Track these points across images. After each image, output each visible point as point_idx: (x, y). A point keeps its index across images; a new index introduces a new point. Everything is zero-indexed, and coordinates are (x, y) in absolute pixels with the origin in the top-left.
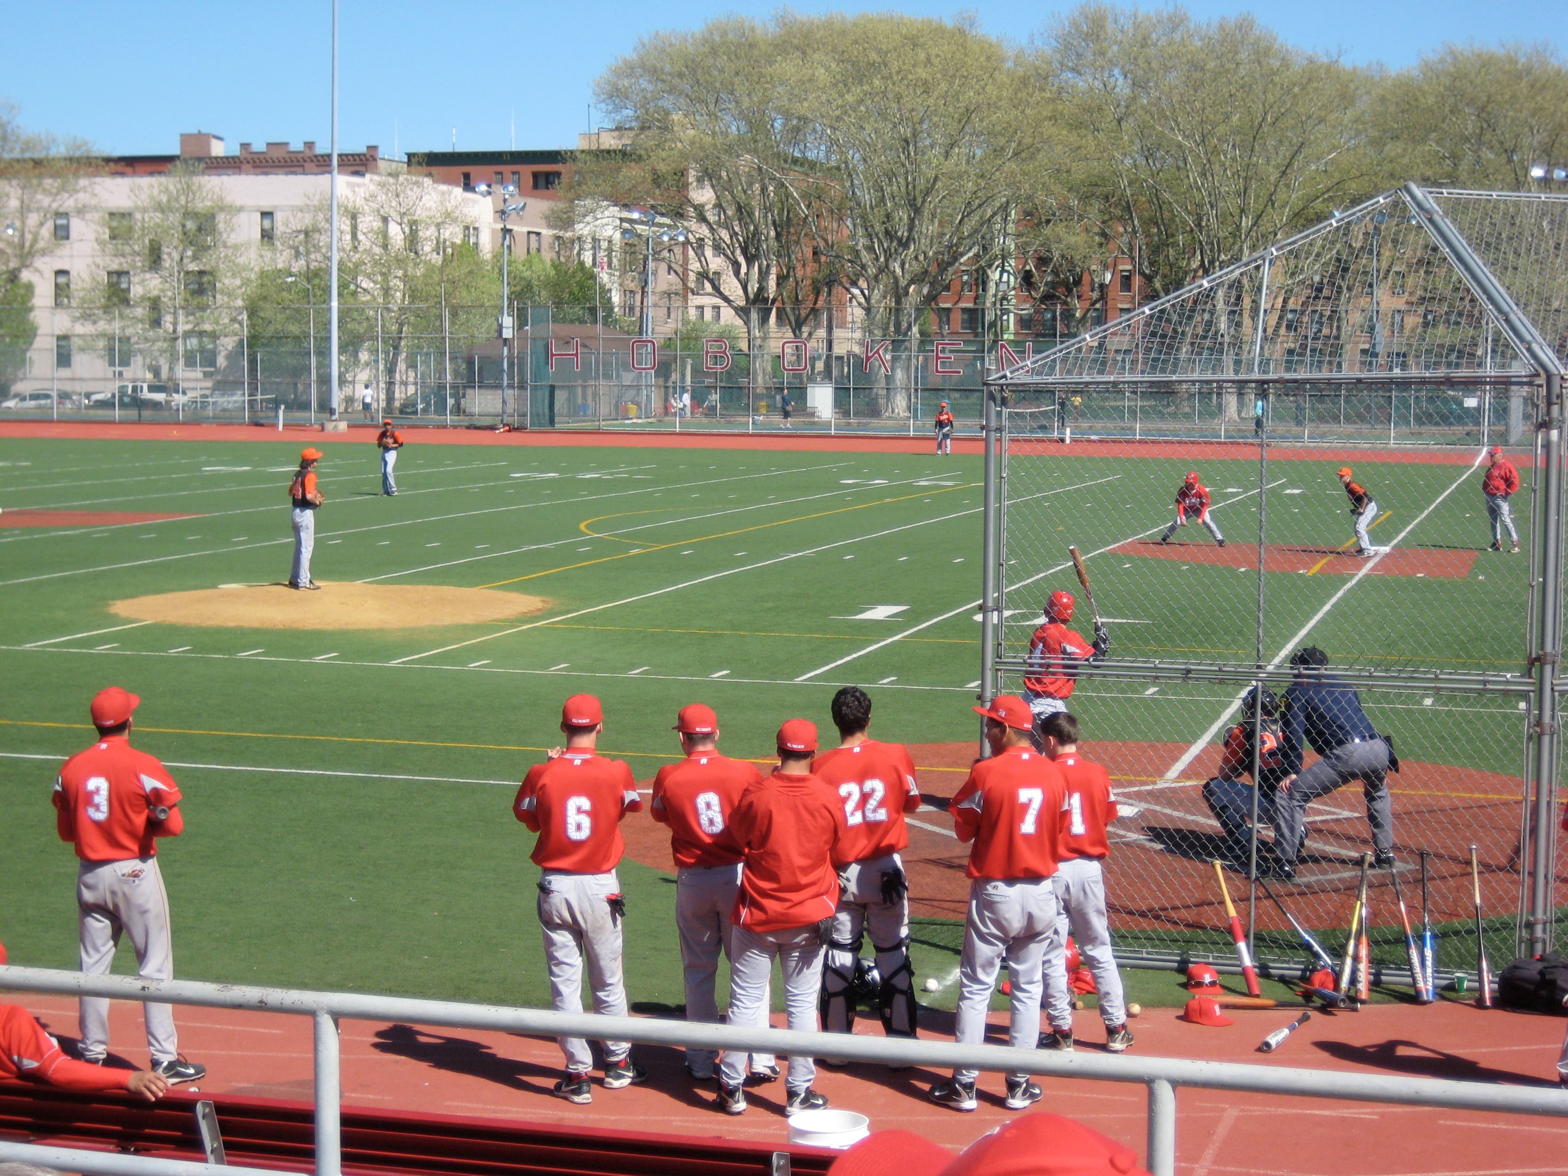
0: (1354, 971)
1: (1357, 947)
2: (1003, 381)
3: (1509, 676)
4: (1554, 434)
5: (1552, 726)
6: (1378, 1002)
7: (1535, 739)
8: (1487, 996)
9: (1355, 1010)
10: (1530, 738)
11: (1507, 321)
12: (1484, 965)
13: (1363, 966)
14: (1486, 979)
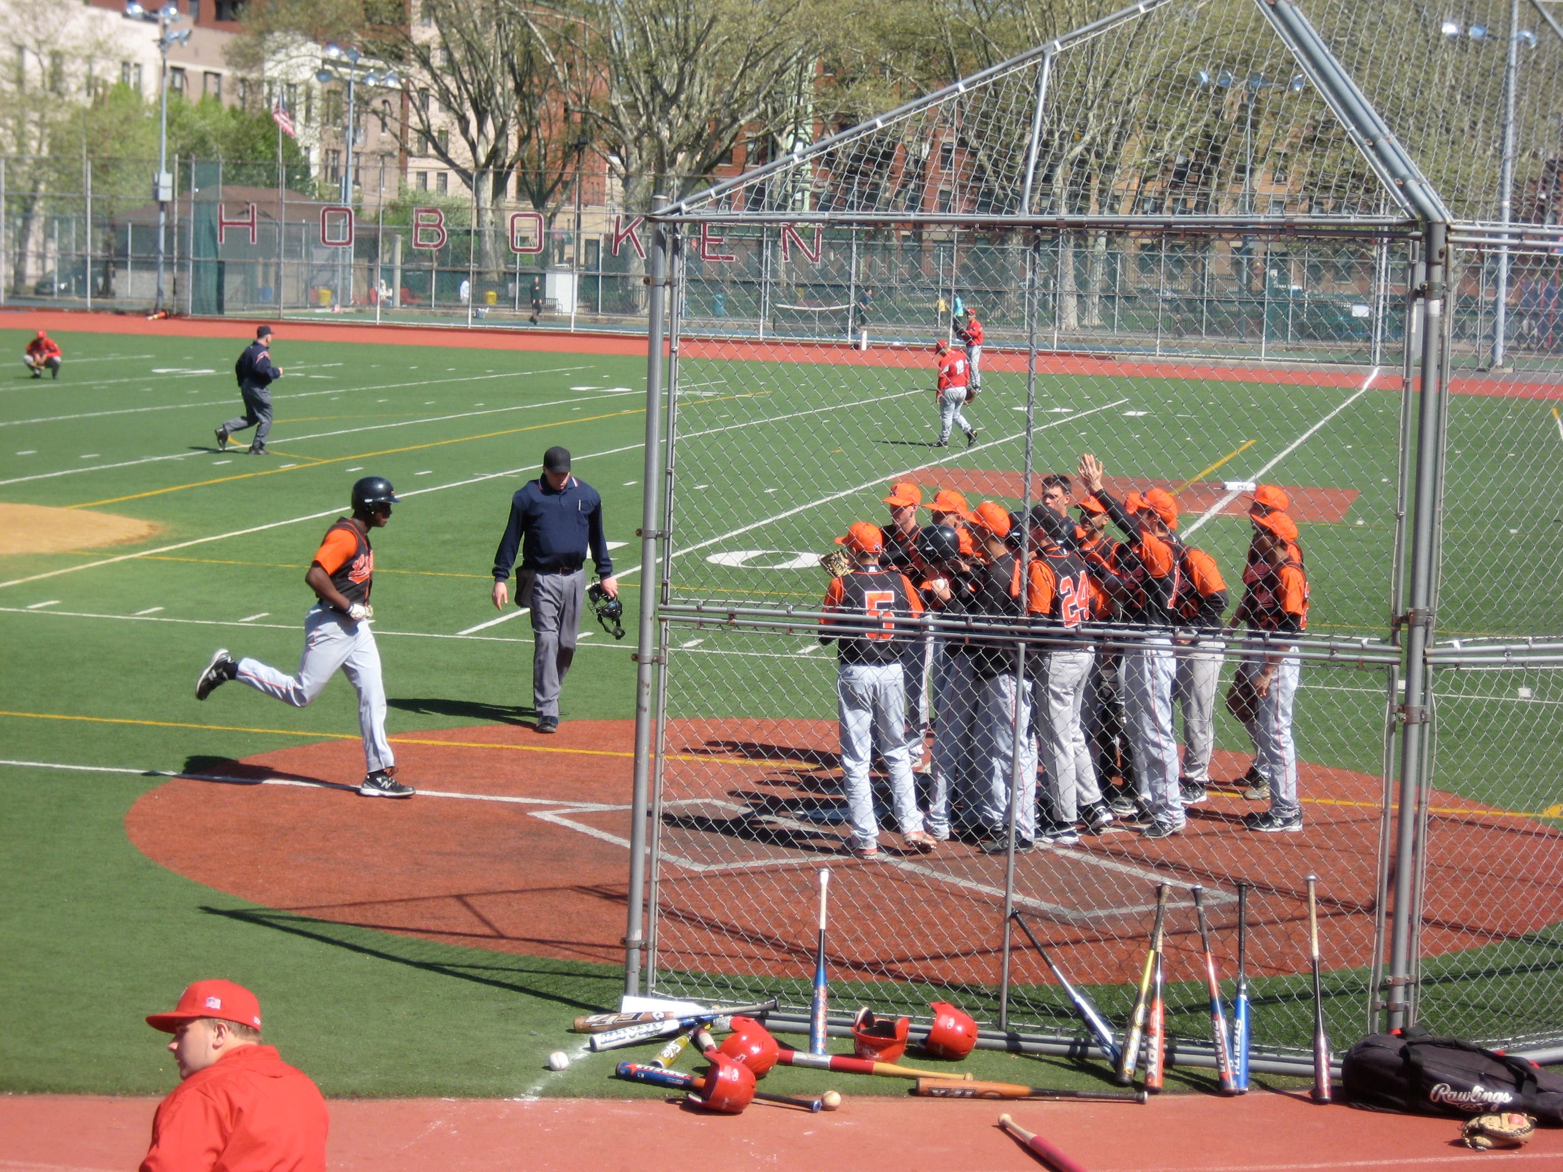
0: (1145, 1047)
1: (1148, 1014)
2: (676, 216)
3: (1365, 641)
4: (1435, 306)
5: (1423, 712)
6: (1174, 1092)
7: (1399, 728)
8: (1325, 1085)
9: (1141, 1101)
10: (1392, 728)
11: (1375, 147)
12: (1323, 1042)
13: (1157, 1041)
14: (1324, 1063)
